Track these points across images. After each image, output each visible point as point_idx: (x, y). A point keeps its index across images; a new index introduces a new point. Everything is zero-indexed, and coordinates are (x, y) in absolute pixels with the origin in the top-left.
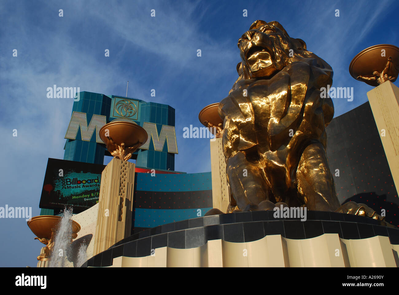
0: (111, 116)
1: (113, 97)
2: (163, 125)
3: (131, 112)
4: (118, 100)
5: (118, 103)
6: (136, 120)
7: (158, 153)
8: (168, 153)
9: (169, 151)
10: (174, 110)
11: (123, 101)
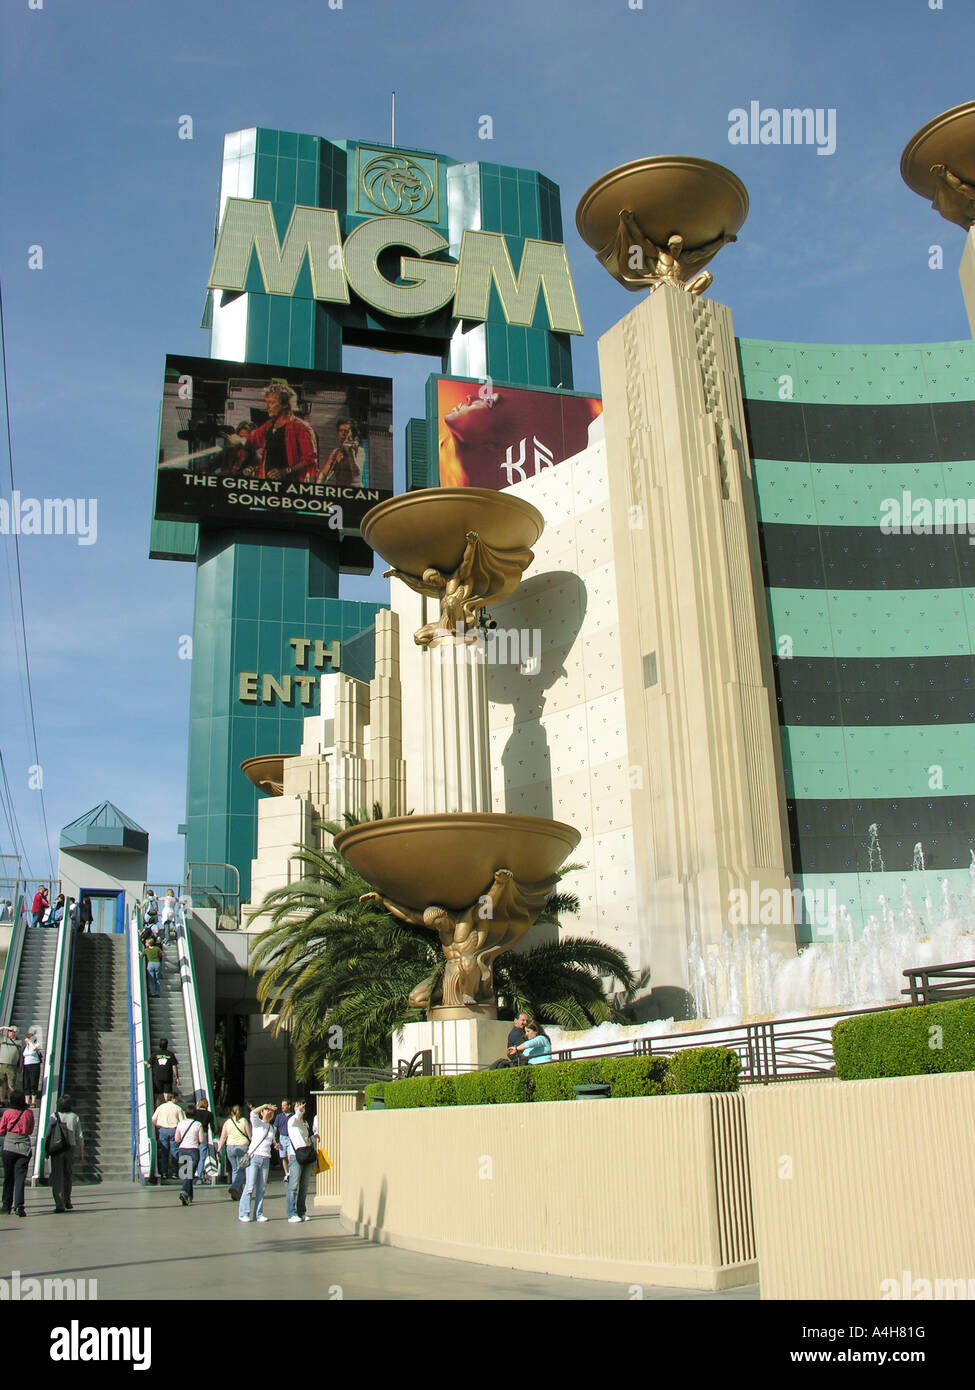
0: (351, 212)
1: (351, 145)
2: (526, 239)
3: (416, 199)
4: (368, 156)
5: (370, 168)
6: (435, 223)
7: (517, 330)
8: (550, 331)
9: (553, 327)
10: (555, 188)
11: (386, 160)
